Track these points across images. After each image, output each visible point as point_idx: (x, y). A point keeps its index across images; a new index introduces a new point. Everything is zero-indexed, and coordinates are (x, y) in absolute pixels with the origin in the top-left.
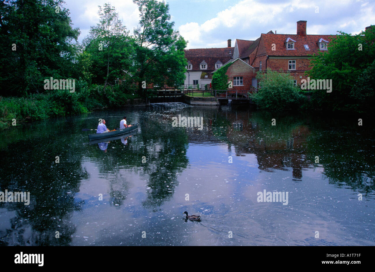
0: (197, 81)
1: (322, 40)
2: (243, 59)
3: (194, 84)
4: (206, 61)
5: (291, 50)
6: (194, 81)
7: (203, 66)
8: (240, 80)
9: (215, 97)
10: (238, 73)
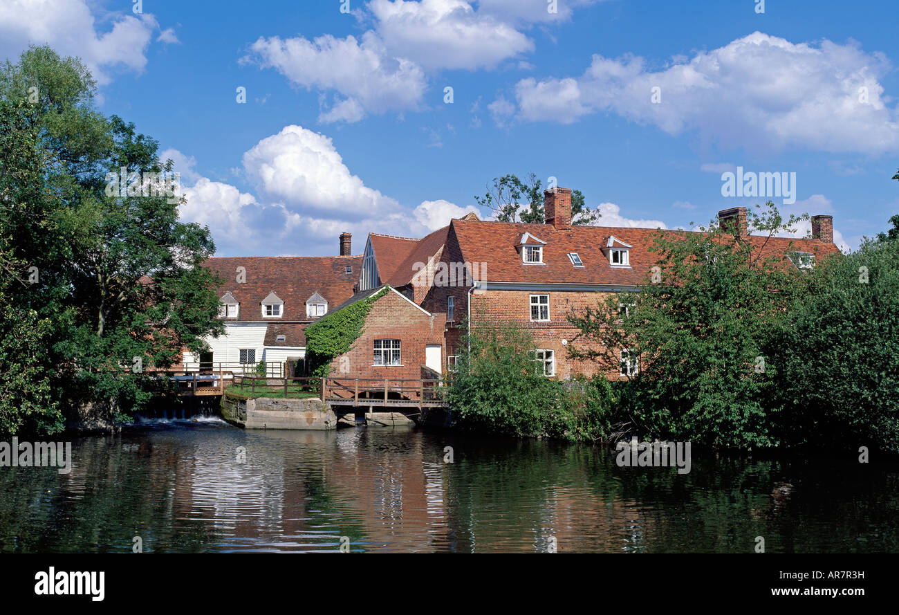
0: (252, 352)
1: (615, 242)
2: (400, 289)
3: (243, 360)
4: (278, 294)
5: (535, 266)
6: (243, 352)
7: (269, 307)
8: (391, 349)
9: (321, 399)
10: (386, 330)
